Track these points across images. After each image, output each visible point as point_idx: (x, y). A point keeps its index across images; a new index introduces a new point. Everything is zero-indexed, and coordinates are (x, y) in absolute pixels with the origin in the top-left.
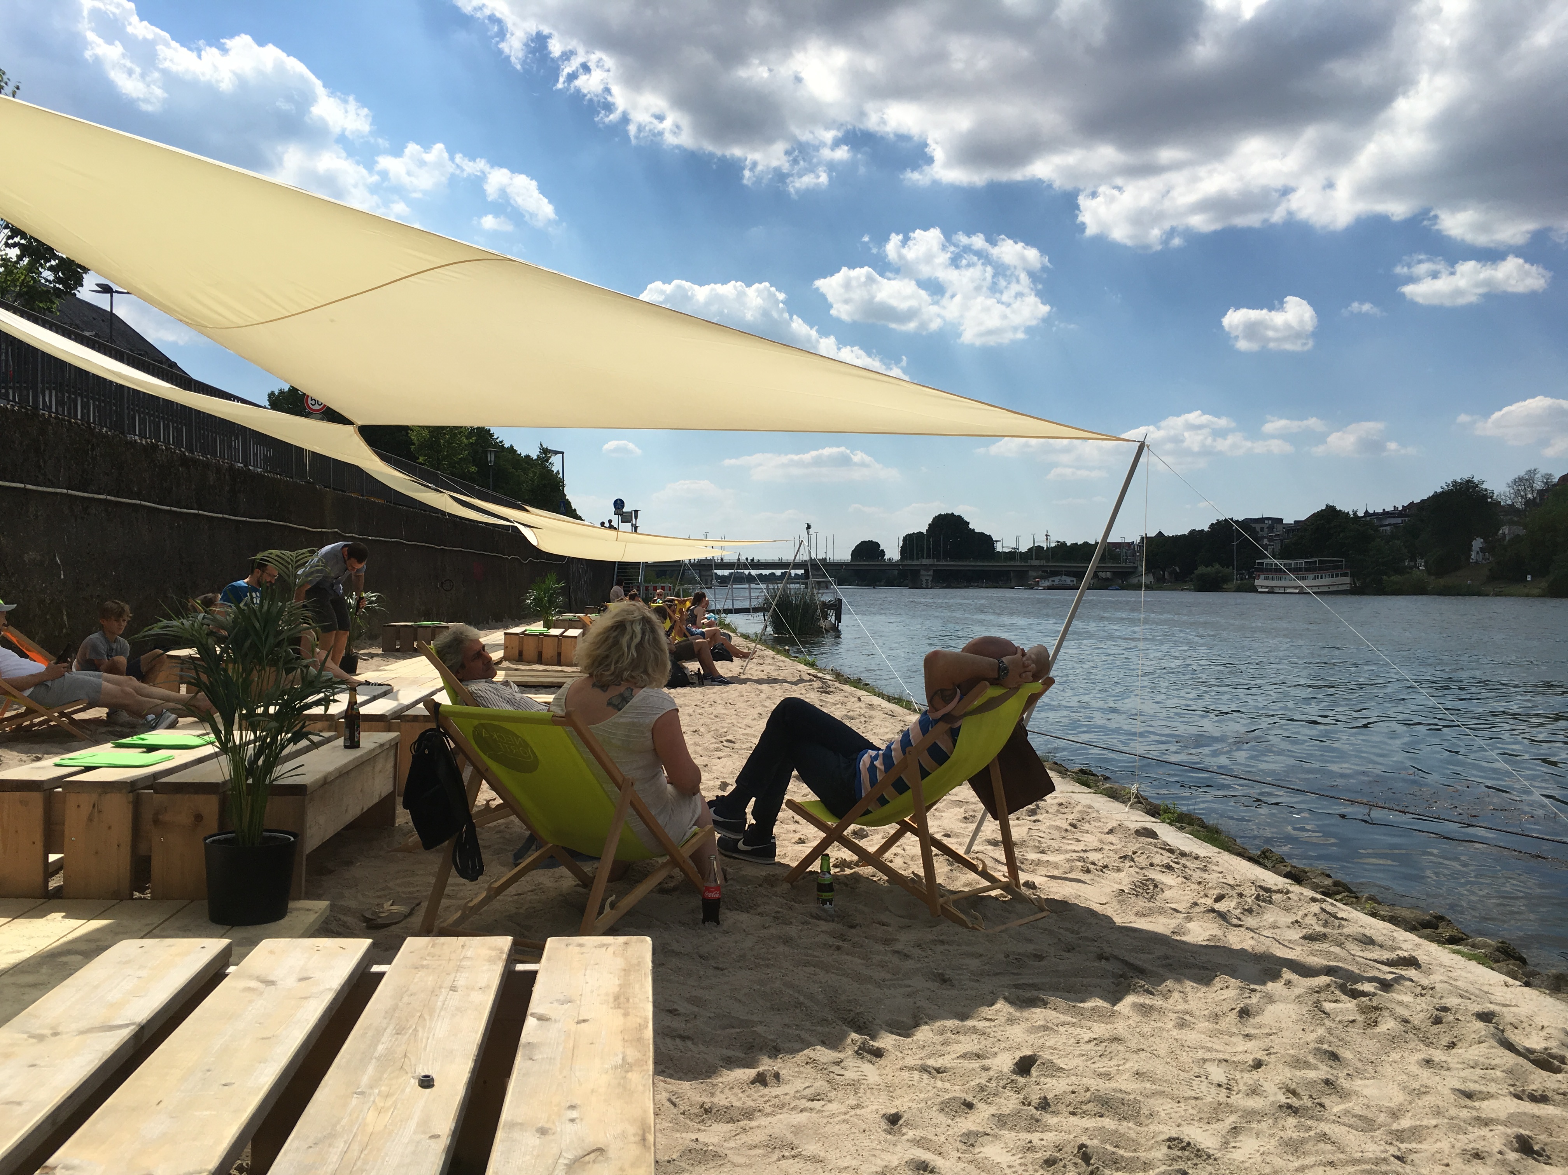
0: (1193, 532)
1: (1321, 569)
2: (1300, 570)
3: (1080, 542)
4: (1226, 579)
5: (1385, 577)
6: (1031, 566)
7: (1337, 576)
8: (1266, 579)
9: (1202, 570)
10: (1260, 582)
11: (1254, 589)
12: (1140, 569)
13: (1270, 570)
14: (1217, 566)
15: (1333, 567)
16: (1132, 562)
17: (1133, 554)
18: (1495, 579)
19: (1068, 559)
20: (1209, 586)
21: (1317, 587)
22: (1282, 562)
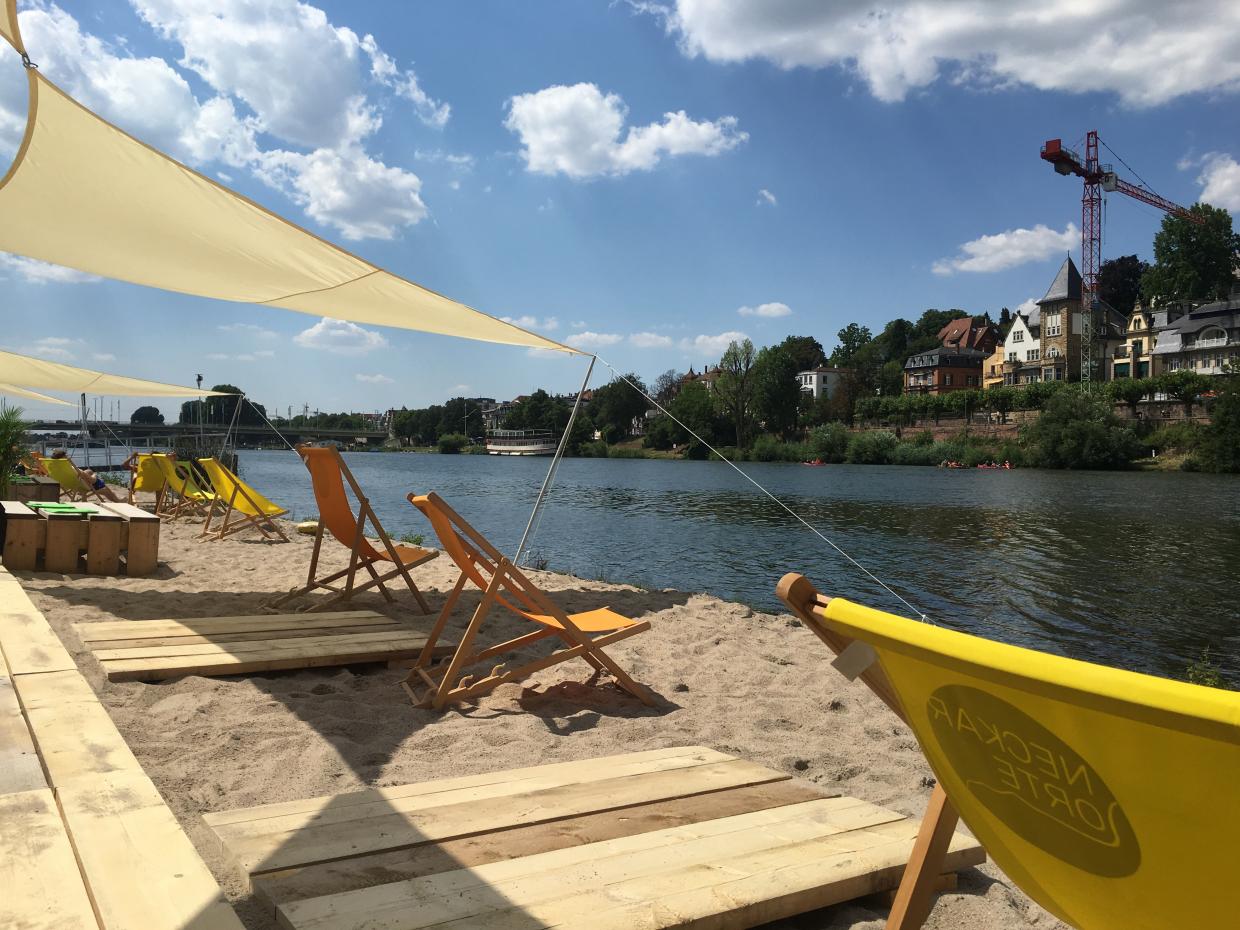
0: (433, 407)
1: (536, 437)
2: (521, 438)
3: (339, 413)
4: (462, 444)
5: (580, 444)
6: (301, 432)
7: (547, 442)
8: (495, 444)
9: (446, 437)
10: (489, 447)
11: (487, 452)
12: (391, 435)
13: (499, 437)
14: (456, 434)
15: (544, 436)
16: (385, 430)
17: (382, 424)
18: (648, 447)
19: (330, 427)
20: (451, 449)
21: (533, 451)
22: (508, 432)
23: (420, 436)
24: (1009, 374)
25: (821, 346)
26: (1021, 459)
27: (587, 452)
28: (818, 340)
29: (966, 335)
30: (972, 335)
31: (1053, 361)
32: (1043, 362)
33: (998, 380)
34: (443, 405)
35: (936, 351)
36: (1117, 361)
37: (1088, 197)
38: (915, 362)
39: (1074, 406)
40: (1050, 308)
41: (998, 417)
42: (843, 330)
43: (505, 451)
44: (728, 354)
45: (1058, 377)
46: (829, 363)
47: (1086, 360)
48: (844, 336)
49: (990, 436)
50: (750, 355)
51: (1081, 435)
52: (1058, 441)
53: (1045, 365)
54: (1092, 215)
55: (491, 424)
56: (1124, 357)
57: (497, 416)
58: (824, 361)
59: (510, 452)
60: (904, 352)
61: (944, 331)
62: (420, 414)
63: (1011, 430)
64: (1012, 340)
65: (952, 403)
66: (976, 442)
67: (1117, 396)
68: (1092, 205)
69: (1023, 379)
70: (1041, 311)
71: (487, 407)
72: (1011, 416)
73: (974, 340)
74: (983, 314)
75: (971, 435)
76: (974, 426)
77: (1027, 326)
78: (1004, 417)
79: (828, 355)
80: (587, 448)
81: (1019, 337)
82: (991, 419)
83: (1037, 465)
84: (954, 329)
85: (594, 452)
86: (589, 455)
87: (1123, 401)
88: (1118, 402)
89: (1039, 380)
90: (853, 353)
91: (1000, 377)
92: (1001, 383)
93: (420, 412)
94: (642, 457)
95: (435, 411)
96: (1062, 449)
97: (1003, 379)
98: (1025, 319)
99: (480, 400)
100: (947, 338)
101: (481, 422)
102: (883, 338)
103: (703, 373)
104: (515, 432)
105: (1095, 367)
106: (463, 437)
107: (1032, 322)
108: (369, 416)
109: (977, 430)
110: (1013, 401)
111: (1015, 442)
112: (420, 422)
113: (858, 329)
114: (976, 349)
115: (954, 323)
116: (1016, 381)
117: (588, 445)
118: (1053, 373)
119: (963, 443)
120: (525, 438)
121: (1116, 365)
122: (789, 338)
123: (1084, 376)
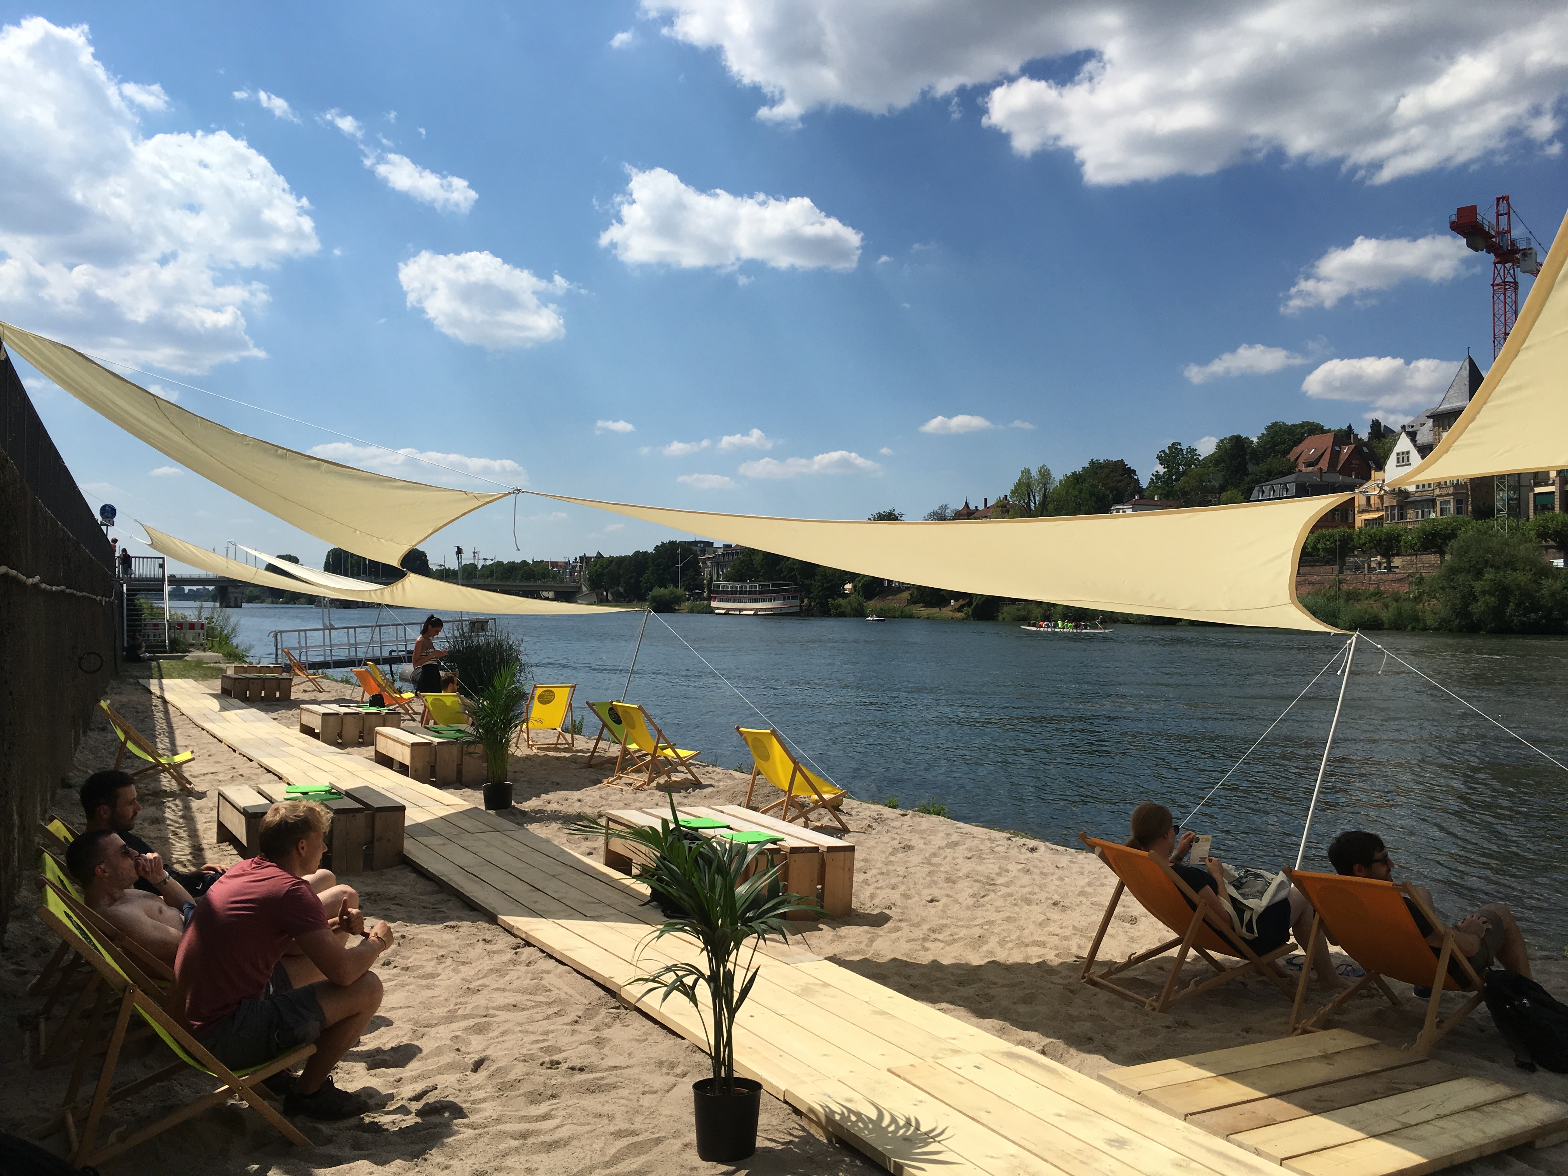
0: (637, 553)
1: (773, 592)
2: (755, 592)
4: (678, 600)
7: (788, 598)
8: (721, 600)
9: (657, 591)
10: (714, 604)
11: (711, 611)
12: (584, 589)
13: (727, 592)
14: (671, 587)
15: (786, 590)
16: (574, 581)
17: (571, 574)
18: (915, 603)
19: (508, 579)
20: (664, 606)
21: (771, 609)
22: (738, 585)
23: (621, 590)
24: (1393, 507)
25: (1134, 471)
26: (1417, 619)
27: (840, 610)
28: (1130, 463)
29: (1327, 456)
30: (1335, 455)
31: (1451, 490)
32: (1437, 492)
33: (1375, 515)
34: (651, 550)
35: (1292, 477)
36: (1538, 490)
37: (1498, 280)
38: (1263, 492)
39: (1488, 550)
40: (1446, 422)
41: (1380, 564)
42: (1163, 451)
43: (735, 610)
44: (1019, 484)
45: (1459, 511)
46: (1146, 494)
47: (1502, 490)
48: (1163, 459)
49: (1372, 588)
50: (1048, 486)
51: (1503, 591)
52: (1470, 597)
53: (1441, 496)
54: (1505, 303)
55: (710, 574)
56: (1547, 485)
57: (718, 563)
58: (1139, 490)
59: (740, 610)
60: (1247, 479)
61: (1296, 450)
62: (621, 561)
63: (1400, 580)
64: (1395, 463)
65: (1319, 546)
66: (1352, 596)
67: (1543, 535)
68: (1505, 289)
69: (1411, 514)
70: (1434, 426)
71: (703, 552)
72: (1397, 561)
73: (1337, 462)
74: (1345, 427)
75: (1344, 587)
76: (1348, 575)
77: (1415, 446)
78: (1389, 562)
79: (1144, 483)
80: (840, 606)
81: (1404, 459)
82: (1369, 566)
83: (1443, 628)
84: (1310, 448)
85: (848, 610)
86: (842, 615)
87: (1552, 543)
88: (1544, 543)
89: (1433, 515)
90: (1177, 480)
91: (1377, 510)
92: (1381, 518)
93: (621, 560)
94: (911, 617)
95: (640, 558)
96: (1478, 608)
97: (1381, 514)
98: (1412, 436)
99: (695, 543)
100: (1301, 460)
101: (698, 572)
102: (1215, 460)
103: (981, 507)
104: (748, 585)
105: (1512, 499)
106: (680, 591)
107: (1421, 439)
108: (555, 564)
109: (1352, 581)
110: (1402, 543)
111: (1406, 596)
112: (621, 572)
113: (1182, 450)
114: (1341, 472)
115: (1310, 440)
116: (1402, 517)
117: (841, 601)
118: (1452, 506)
119: (1335, 598)
120: (761, 592)
121: (1536, 495)
122: (1092, 463)
123: (1499, 510)
